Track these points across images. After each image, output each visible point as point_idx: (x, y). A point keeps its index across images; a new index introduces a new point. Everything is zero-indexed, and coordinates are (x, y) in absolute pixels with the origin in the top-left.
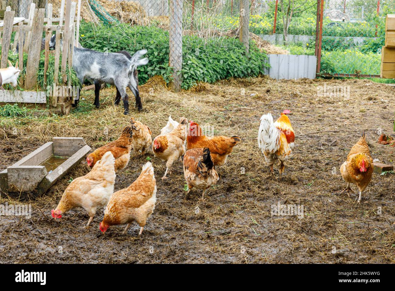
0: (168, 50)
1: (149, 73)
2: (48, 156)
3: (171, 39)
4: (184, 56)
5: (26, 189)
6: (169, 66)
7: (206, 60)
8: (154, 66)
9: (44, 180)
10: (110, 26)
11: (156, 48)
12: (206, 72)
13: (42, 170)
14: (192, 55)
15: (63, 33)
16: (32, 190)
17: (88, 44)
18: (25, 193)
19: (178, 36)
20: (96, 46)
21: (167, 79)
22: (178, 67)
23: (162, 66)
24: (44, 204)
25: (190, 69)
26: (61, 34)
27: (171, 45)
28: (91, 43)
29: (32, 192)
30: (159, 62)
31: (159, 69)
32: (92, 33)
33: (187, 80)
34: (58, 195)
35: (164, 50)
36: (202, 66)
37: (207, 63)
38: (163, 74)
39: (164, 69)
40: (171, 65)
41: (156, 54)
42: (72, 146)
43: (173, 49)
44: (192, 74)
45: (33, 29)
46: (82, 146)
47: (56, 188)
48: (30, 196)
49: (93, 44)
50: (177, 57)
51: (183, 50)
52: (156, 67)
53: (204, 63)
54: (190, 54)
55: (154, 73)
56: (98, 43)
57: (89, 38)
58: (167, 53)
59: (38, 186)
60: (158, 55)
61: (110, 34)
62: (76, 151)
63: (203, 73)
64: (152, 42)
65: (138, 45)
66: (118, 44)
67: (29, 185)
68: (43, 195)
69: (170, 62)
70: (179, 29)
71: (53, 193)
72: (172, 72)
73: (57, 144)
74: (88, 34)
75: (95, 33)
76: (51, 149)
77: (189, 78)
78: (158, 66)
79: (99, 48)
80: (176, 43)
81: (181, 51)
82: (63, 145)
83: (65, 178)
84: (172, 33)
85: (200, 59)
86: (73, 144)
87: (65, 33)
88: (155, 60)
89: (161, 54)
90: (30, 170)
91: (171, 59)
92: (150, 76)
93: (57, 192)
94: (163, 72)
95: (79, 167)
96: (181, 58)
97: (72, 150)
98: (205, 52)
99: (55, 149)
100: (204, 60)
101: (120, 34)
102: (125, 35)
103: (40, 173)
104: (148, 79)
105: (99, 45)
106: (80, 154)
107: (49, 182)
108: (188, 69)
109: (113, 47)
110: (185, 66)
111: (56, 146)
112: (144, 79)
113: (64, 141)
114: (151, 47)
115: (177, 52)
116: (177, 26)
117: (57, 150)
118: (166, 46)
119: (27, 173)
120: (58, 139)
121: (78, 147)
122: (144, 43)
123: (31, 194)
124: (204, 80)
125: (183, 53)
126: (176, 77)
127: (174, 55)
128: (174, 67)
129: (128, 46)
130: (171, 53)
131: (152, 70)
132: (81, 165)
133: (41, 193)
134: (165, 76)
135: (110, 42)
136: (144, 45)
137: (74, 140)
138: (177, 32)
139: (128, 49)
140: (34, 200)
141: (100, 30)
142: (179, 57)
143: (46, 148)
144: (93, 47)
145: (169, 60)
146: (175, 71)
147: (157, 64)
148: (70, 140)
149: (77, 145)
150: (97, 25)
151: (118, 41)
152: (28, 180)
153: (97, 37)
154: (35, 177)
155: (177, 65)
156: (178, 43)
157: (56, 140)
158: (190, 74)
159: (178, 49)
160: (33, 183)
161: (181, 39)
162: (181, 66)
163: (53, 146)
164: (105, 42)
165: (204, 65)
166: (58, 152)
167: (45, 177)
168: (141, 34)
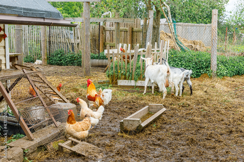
0: (210, 62)
1: (201, 72)
2: (146, 113)
3: (212, 57)
4: (218, 65)
5: (131, 130)
6: (210, 69)
7: (228, 66)
8: (204, 69)
9: (140, 126)
10: (185, 52)
11: (205, 61)
12: (228, 72)
13: (139, 121)
14: (222, 64)
15: (160, 55)
16: (134, 130)
17: (175, 60)
18: (131, 131)
19: (215, 56)
20: (178, 60)
21: (210, 75)
22: (215, 70)
23: (207, 69)
24: (139, 137)
25: (220, 71)
26: (159, 56)
27: (211, 60)
28: (176, 59)
29: (134, 131)
30: (206, 68)
31: (206, 71)
32: (177, 55)
33: (219, 76)
34: (146, 132)
35: (208, 62)
36: (226, 69)
37: (229, 68)
38: (208, 73)
39: (208, 70)
40: (212, 69)
41: (205, 64)
42: (158, 108)
43: (213, 62)
44: (221, 73)
45: (147, 54)
46: (162, 108)
47: (147, 129)
48: (133, 133)
49: (177, 60)
50: (214, 65)
51: (217, 62)
52: (204, 70)
53: (227, 68)
54: (220, 64)
55: (203, 72)
56: (179, 59)
57: (175, 57)
58: (210, 64)
59: (137, 128)
60: (206, 64)
61: (184, 55)
62: (159, 111)
63: (227, 73)
64: (203, 59)
65: (197, 60)
66: (188, 60)
67: (133, 128)
68: (139, 132)
69: (211, 67)
70: (215, 53)
71: (144, 131)
72: (212, 72)
73: (151, 107)
74: (175, 55)
75: (178, 55)
76: (148, 109)
77: (220, 75)
78: (206, 69)
79: (179, 61)
80: (214, 59)
81: (216, 62)
82: (153, 107)
83: (152, 124)
84: (212, 54)
85: (225, 66)
86: (158, 107)
87: (161, 55)
88: (204, 66)
89: (207, 64)
90: (133, 121)
91: (211, 66)
92: (202, 74)
93: (147, 131)
94: (208, 72)
95: (160, 118)
96: (216, 66)
97: (157, 110)
98: (228, 63)
99: (150, 109)
100: (227, 67)
101: (189, 55)
102: (191, 55)
103: (138, 122)
104: (201, 75)
105: (179, 60)
106: (160, 112)
107: (142, 127)
108: (219, 71)
109: (185, 61)
110: (218, 69)
111: (150, 108)
112: (199, 75)
113: (154, 106)
114: (203, 60)
115: (214, 63)
116: (214, 51)
117: (151, 110)
118: (209, 60)
119: (132, 122)
120: (151, 105)
121: (160, 109)
122: (199, 59)
123: (134, 132)
124: (227, 76)
125: (217, 63)
126: (214, 74)
127: (213, 64)
128: (213, 70)
129: (192, 60)
130: (211, 64)
131: (203, 71)
132: (161, 117)
133: (138, 131)
134: (209, 74)
135: (184, 59)
136: (199, 60)
137: (158, 105)
138: (214, 54)
139: (192, 61)
140: (135, 135)
141: (180, 53)
142: (215, 65)
143: (145, 109)
144: (177, 61)
145: (210, 67)
146: (213, 72)
147: (205, 68)
148: (157, 105)
149: (159, 108)
150: (179, 51)
151: (188, 58)
152: (132, 125)
153: (179, 57)
154: (136, 124)
155: (214, 69)
156: (215, 59)
157: (150, 105)
158: (220, 73)
159: (215, 61)
160: (135, 127)
161: (216, 57)
162: (216, 69)
163: (149, 108)
164: (182, 59)
165: (227, 69)
166: (151, 111)
167: (140, 124)
168: (199, 55)
